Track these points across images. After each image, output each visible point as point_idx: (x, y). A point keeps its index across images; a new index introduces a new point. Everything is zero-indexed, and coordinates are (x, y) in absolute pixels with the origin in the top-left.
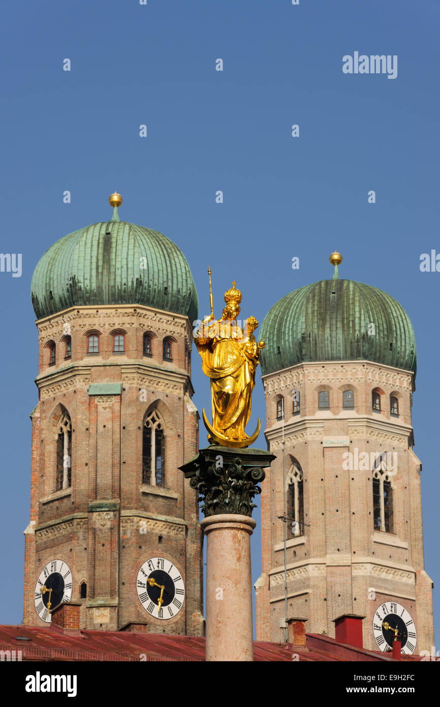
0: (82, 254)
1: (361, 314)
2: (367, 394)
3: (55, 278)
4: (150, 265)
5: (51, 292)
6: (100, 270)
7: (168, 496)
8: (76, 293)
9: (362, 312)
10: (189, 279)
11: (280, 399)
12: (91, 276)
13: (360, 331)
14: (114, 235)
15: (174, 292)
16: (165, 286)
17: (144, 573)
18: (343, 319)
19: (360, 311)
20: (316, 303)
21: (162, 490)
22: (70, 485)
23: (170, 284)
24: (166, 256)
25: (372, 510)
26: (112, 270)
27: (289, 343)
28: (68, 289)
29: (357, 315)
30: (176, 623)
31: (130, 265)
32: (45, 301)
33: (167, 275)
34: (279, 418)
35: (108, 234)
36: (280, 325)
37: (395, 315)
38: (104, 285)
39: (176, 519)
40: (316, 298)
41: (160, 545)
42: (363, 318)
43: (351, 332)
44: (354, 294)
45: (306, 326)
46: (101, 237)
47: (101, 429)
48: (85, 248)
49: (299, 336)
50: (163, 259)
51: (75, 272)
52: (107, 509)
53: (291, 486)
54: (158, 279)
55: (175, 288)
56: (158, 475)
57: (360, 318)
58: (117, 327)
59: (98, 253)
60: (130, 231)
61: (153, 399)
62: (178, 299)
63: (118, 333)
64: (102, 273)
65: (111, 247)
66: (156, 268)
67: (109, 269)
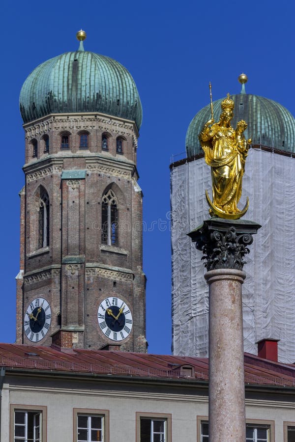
0: (57, 75)
1: (261, 120)
3: (37, 93)
4: (107, 83)
5: (34, 103)
6: (70, 87)
7: (120, 252)
8: (52, 104)
9: (263, 118)
10: (135, 94)
12: (63, 91)
13: (261, 132)
14: (80, 61)
15: (124, 103)
16: (118, 98)
17: (103, 308)
19: (261, 118)
21: (116, 248)
22: (48, 245)
23: (121, 97)
24: (119, 76)
26: (79, 87)
28: (46, 101)
29: (259, 120)
30: (127, 343)
31: (92, 83)
32: (30, 110)
33: (119, 91)
35: (76, 60)
37: (286, 120)
38: (73, 99)
39: (126, 269)
41: (115, 288)
42: (263, 123)
43: (254, 133)
44: (256, 105)
46: (71, 62)
47: (71, 204)
48: (59, 71)
50: (116, 79)
51: (51, 88)
52: (76, 262)
54: (113, 94)
55: (125, 100)
56: (114, 238)
57: (261, 123)
58: (82, 129)
59: (68, 75)
60: (92, 58)
61: (109, 182)
62: (127, 108)
63: (84, 134)
64: (71, 89)
65: (78, 70)
66: (111, 85)
67: (77, 86)
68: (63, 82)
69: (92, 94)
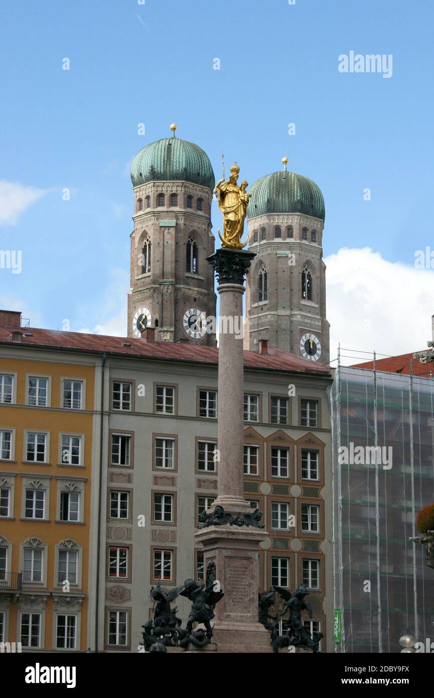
0: (156, 154)
2: (300, 230)
3: (143, 166)
4: (191, 160)
5: (141, 173)
6: (165, 163)
7: (199, 278)
8: (153, 174)
10: (210, 169)
11: (256, 232)
12: (161, 166)
13: (297, 198)
14: (173, 145)
16: (198, 172)
18: (288, 192)
20: (275, 183)
21: (196, 275)
22: (150, 271)
23: (201, 171)
25: (301, 288)
26: (172, 163)
27: (261, 203)
28: (149, 172)
29: (296, 190)
31: (181, 160)
32: (138, 177)
33: (200, 166)
34: (255, 241)
35: (170, 144)
38: (167, 171)
39: (203, 290)
40: (275, 181)
41: (195, 303)
42: (298, 191)
43: (292, 198)
45: (270, 195)
46: (166, 146)
47: (166, 243)
48: (158, 151)
49: (266, 200)
51: (153, 163)
52: (168, 284)
53: (261, 276)
54: (195, 168)
55: (203, 172)
56: (194, 268)
58: (173, 192)
59: (164, 154)
61: (192, 229)
63: (174, 195)
65: (171, 151)
66: (193, 162)
67: (170, 162)
68: (161, 159)
69: (180, 168)
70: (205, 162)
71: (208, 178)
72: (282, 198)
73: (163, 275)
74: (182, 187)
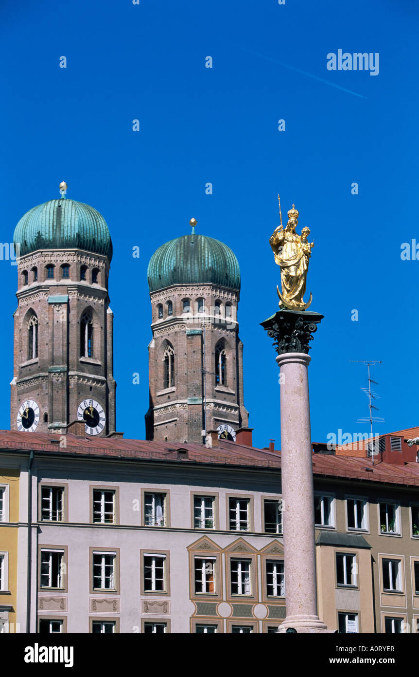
0: (44, 218)
1: (208, 255)
3: (28, 233)
4: (85, 225)
5: (25, 241)
6: (55, 228)
7: (95, 363)
8: (40, 242)
9: (210, 254)
10: (107, 234)
11: (160, 306)
12: (49, 231)
13: (208, 265)
14: (63, 207)
15: (99, 242)
16: (94, 237)
17: (81, 408)
18: (198, 258)
19: (208, 254)
20: (182, 248)
21: (91, 359)
22: (37, 357)
23: (96, 237)
24: (94, 219)
26: (62, 228)
27: (166, 272)
28: (36, 239)
29: (207, 256)
31: (73, 225)
32: (22, 246)
33: (95, 231)
34: (160, 318)
35: (60, 206)
36: (161, 262)
37: (228, 256)
38: (57, 237)
39: (100, 377)
40: (182, 246)
41: (91, 392)
42: (210, 258)
43: (203, 266)
44: (204, 244)
45: (176, 262)
46: (55, 208)
47: (55, 323)
48: (46, 215)
49: (172, 268)
50: (92, 221)
51: (40, 229)
52: (59, 371)
53: (167, 357)
54: (89, 234)
55: (99, 239)
56: (90, 351)
57: (208, 258)
58: (64, 262)
59: (53, 218)
60: (72, 204)
61: (86, 305)
62: (101, 245)
63: (65, 266)
64: (56, 230)
65: (61, 214)
66: (88, 226)
67: (60, 227)
68: (49, 223)
69: (73, 234)
70: (101, 226)
71: (104, 245)
72: (191, 265)
73: (53, 361)
74: (74, 255)
